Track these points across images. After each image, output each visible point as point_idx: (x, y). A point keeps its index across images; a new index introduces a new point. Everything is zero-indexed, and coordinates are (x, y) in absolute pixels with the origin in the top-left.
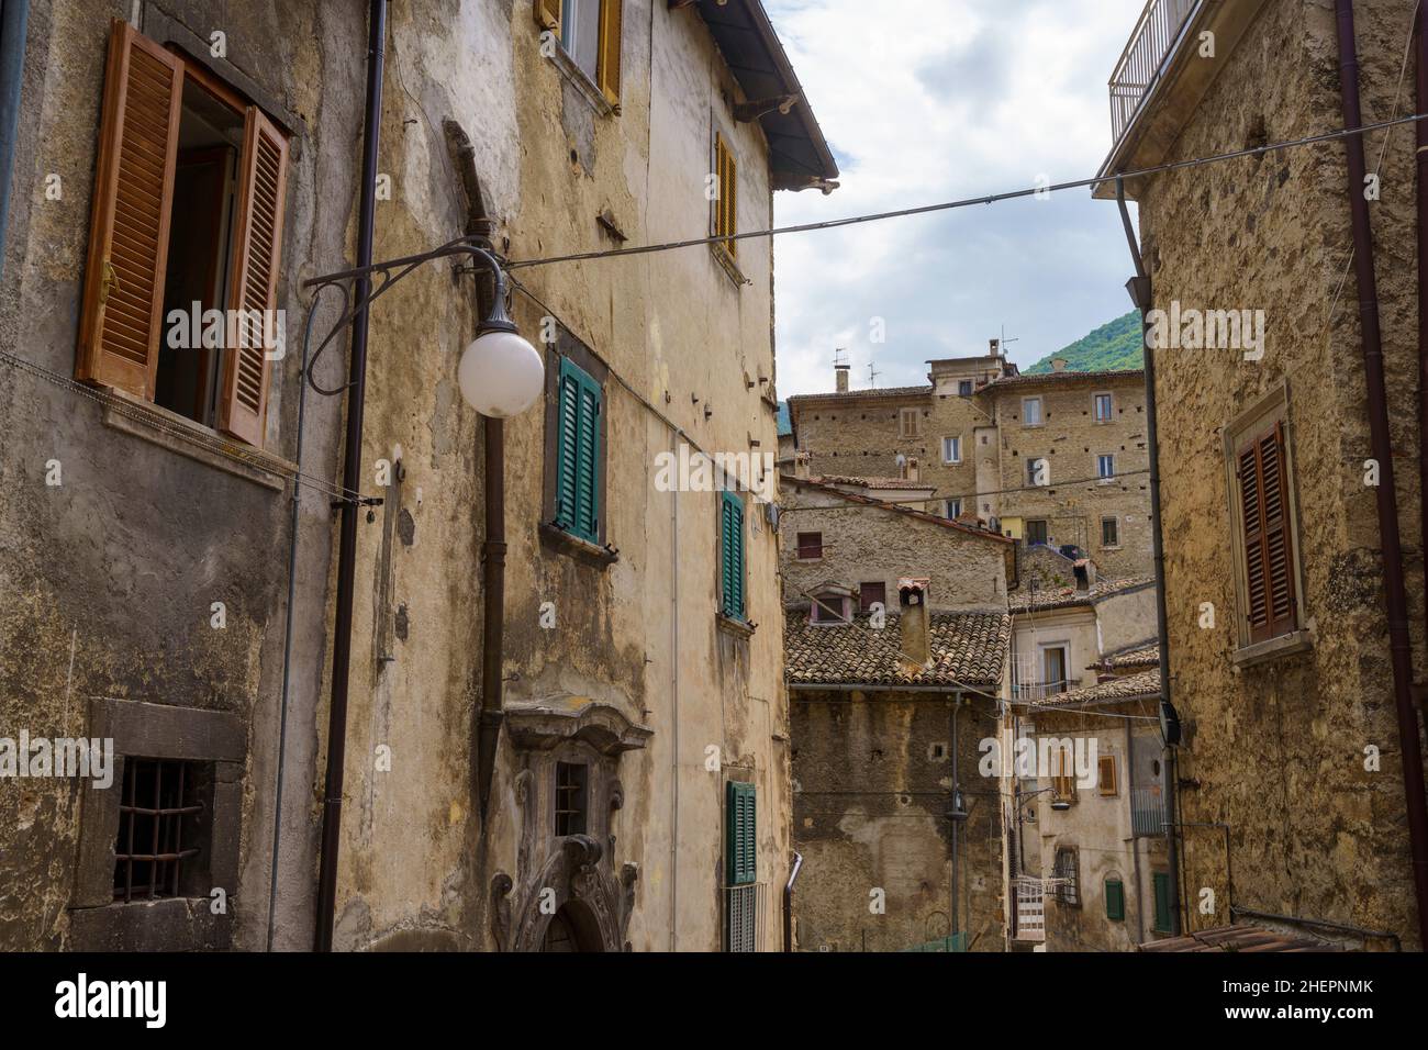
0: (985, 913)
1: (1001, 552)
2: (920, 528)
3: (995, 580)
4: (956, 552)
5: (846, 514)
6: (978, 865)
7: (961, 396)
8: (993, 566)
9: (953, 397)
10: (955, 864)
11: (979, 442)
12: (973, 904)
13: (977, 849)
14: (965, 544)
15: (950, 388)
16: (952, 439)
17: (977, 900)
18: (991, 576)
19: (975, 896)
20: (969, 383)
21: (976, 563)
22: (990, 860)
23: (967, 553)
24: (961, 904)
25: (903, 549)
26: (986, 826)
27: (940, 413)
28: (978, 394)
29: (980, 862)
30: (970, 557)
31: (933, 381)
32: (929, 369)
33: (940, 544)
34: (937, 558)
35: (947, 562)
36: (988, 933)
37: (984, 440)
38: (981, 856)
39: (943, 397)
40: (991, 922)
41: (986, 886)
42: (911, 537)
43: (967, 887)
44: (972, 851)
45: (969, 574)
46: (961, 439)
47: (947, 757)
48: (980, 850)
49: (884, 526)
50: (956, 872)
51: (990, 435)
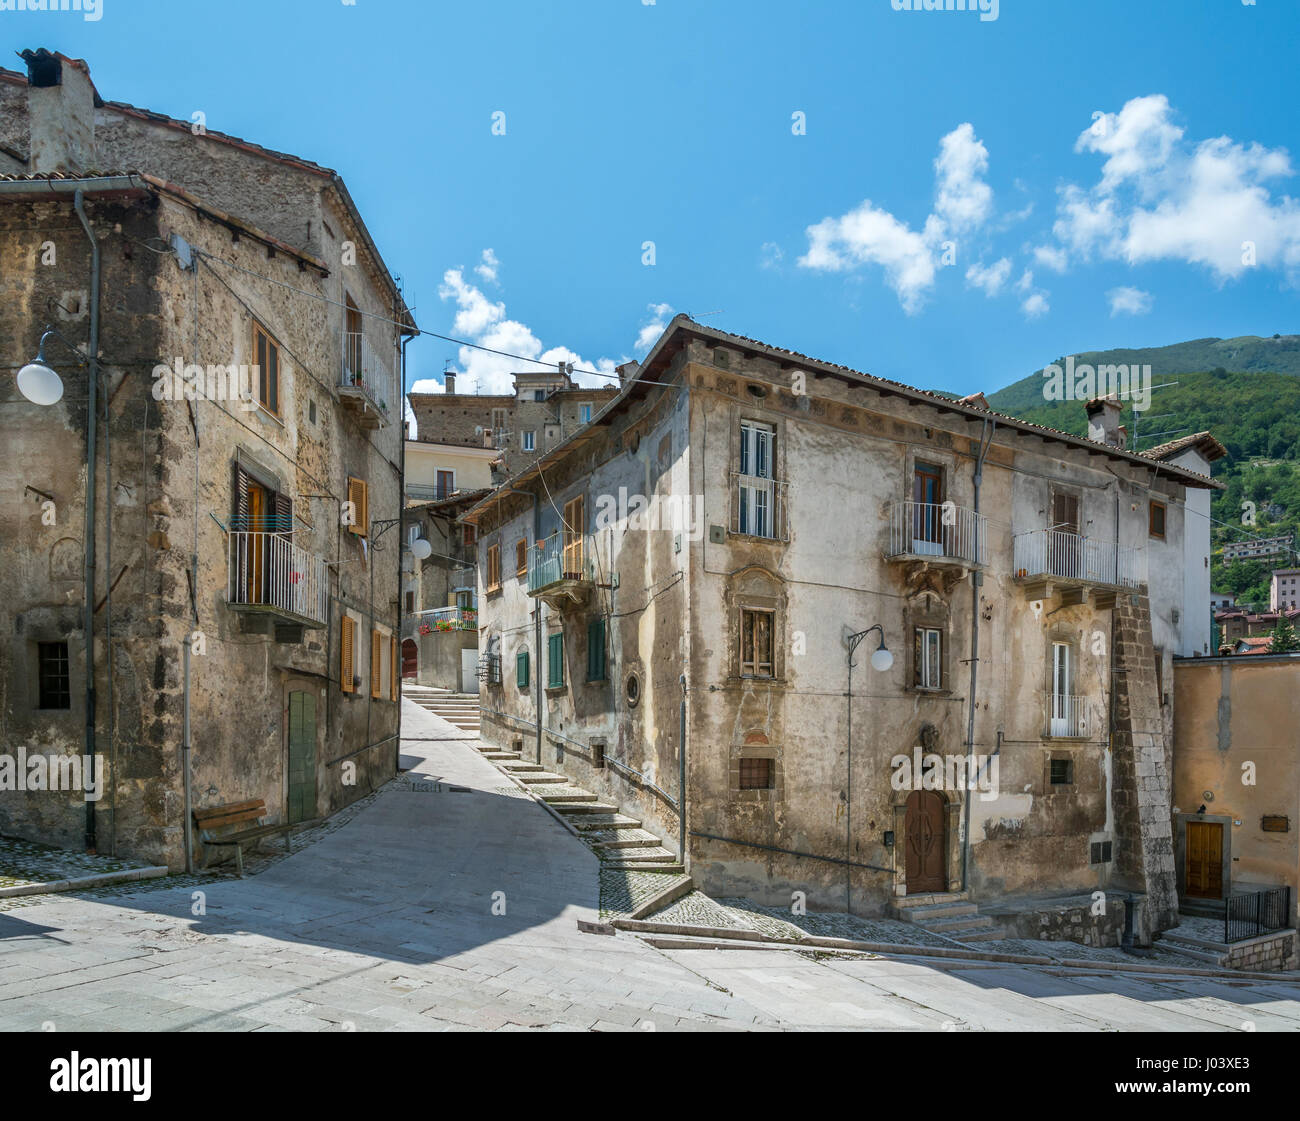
0: (134, 537)
1: (317, 189)
2: (218, 156)
3: (309, 224)
4: (261, 188)
5: (127, 137)
6: (128, 469)
7: (536, 401)
8: (306, 207)
9: (531, 401)
10: (94, 468)
11: (547, 435)
12: (118, 525)
13: (125, 446)
14: (273, 178)
15: (529, 396)
16: (529, 433)
17: (125, 520)
18: (304, 220)
19: (121, 515)
20: (542, 392)
21: (287, 203)
22: (144, 460)
23: (275, 190)
24: (101, 527)
25: (197, 183)
26: (139, 413)
27: (521, 413)
28: (548, 399)
29: (129, 464)
30: (279, 195)
31: (517, 388)
32: (513, 379)
33: (243, 177)
34: (239, 196)
35: (250, 201)
36: (138, 567)
37: (551, 434)
38: (131, 457)
39: (523, 401)
40: (143, 551)
41: (137, 499)
42: (207, 168)
43: (110, 502)
44: (118, 448)
45: (277, 215)
46: (535, 434)
47: (86, 312)
48: (129, 448)
49: (174, 153)
50: (94, 482)
51: (556, 430)
